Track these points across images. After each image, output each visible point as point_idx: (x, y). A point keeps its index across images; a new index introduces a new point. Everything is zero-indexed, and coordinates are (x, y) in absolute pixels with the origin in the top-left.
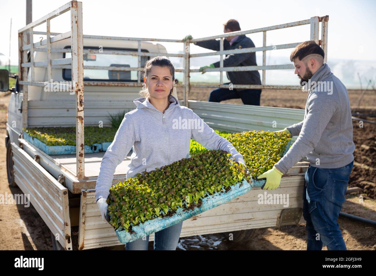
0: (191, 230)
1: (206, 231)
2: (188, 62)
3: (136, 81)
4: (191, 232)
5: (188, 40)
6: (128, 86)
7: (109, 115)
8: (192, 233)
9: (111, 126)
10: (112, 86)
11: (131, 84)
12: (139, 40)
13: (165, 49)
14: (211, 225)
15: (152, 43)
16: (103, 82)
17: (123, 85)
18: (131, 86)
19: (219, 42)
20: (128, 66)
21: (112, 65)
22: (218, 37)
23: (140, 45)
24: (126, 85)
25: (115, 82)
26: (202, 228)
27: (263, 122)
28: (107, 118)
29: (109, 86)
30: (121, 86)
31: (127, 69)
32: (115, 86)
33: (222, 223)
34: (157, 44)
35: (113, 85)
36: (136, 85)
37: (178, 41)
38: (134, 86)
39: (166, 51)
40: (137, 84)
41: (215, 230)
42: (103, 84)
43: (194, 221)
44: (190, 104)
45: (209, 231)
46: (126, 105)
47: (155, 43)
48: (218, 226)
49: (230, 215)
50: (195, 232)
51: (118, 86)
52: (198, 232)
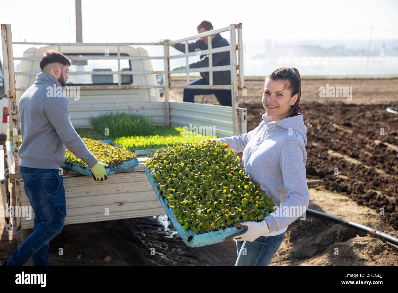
0: (119, 214)
1: (133, 215)
2: (167, 64)
3: (117, 84)
4: (118, 215)
5: (166, 43)
6: (109, 89)
7: (91, 117)
8: (120, 216)
9: (92, 127)
10: (93, 90)
11: (112, 87)
12: (118, 45)
13: (146, 52)
14: (137, 210)
15: (132, 47)
16: (84, 86)
17: (104, 88)
18: (111, 89)
19: (184, 45)
20: (110, 70)
21: (95, 70)
22: (183, 40)
23: (119, 50)
24: (107, 88)
25: (96, 86)
26: (129, 212)
27: (212, 119)
28: (87, 120)
29: (90, 89)
30: (102, 89)
31: (107, 73)
32: (96, 90)
33: (147, 208)
34: (138, 48)
35: (94, 88)
36: (116, 88)
37: (156, 44)
38: (114, 89)
39: (147, 54)
40: (118, 87)
41: (142, 214)
42: (84, 88)
43: (121, 206)
44: (171, 105)
45: (135, 215)
46: (107, 107)
47: (135, 47)
48: (144, 210)
49: (155, 201)
50: (123, 216)
51: (98, 89)
52: (125, 216)
